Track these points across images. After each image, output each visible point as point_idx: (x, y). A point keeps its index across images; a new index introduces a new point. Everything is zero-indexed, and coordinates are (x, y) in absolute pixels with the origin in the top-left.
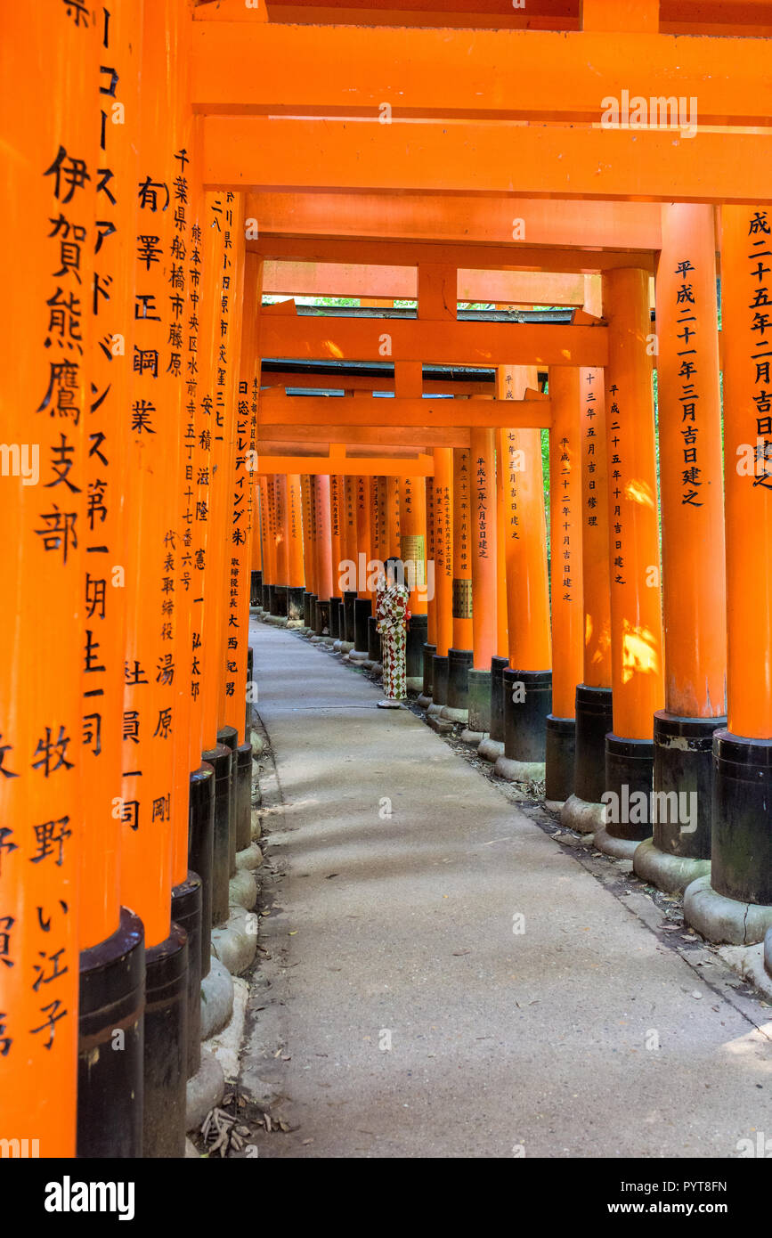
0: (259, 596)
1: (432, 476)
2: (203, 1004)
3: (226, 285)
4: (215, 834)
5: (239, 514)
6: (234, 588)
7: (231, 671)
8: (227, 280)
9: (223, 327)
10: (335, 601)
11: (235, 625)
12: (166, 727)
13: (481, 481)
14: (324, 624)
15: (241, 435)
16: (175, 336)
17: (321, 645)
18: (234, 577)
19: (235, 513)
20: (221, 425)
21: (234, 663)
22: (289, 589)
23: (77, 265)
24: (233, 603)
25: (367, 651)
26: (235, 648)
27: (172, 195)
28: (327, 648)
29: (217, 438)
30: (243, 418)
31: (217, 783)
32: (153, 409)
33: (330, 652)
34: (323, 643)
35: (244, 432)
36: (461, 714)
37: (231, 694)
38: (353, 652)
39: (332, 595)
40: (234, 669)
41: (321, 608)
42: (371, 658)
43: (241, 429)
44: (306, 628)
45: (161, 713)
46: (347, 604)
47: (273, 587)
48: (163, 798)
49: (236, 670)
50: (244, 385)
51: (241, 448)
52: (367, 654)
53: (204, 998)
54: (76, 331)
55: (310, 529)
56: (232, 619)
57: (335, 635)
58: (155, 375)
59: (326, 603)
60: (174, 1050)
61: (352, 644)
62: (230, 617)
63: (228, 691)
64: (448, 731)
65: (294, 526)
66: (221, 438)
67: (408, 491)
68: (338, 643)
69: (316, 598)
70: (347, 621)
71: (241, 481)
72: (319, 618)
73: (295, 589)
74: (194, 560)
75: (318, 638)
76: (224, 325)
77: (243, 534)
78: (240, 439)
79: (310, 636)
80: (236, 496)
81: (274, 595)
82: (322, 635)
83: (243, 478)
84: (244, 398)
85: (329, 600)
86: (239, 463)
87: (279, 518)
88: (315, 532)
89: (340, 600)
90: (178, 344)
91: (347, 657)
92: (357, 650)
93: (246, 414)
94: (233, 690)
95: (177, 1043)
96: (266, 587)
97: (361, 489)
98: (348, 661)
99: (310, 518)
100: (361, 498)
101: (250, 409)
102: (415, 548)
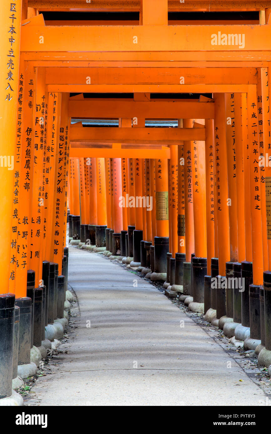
0: (78, 232)
1: (170, 158)
2: (45, 331)
3: (55, 104)
4: (49, 291)
5: (60, 181)
6: (58, 210)
7: (56, 244)
8: (55, 102)
9: (54, 118)
10: (124, 233)
11: (58, 226)
12: (38, 234)
13: (189, 162)
14: (117, 248)
15: (61, 149)
16: (42, 140)
17: (115, 261)
18: (58, 206)
19: (59, 180)
20: (53, 151)
21: (58, 241)
22: (97, 227)
23: (30, 145)
24: (57, 217)
25: (139, 261)
26: (58, 235)
27: (41, 107)
28: (118, 262)
29: (51, 156)
30: (62, 142)
31: (50, 273)
32: (37, 158)
33: (120, 264)
34: (117, 260)
35: (62, 148)
36: (180, 288)
37: (56, 254)
38: (133, 263)
39: (122, 230)
40: (57, 243)
41: (116, 238)
42: (142, 265)
43: (61, 147)
44: (107, 251)
45: (37, 230)
46: (129, 234)
47: (87, 226)
48: (37, 252)
49: (58, 244)
50: (62, 129)
51: (61, 154)
52: (140, 263)
53: (46, 330)
54: (30, 155)
55: (110, 188)
56: (57, 223)
57: (124, 255)
58: (37, 150)
59: (119, 235)
60: (39, 315)
61: (132, 258)
62: (56, 222)
63: (55, 252)
64: (174, 297)
65: (100, 186)
66: (53, 156)
67: (160, 166)
68: (125, 259)
69: (113, 232)
70: (130, 244)
71: (61, 168)
72: (114, 244)
73: (101, 227)
74: (45, 195)
75: (113, 257)
76: (54, 117)
77: (61, 189)
78: (61, 151)
79: (108, 256)
80: (59, 174)
81: (87, 231)
82: (116, 255)
83: (62, 166)
84: (62, 134)
85: (121, 233)
86: (60, 160)
87: (91, 181)
88: (112, 190)
89: (126, 232)
90: (42, 142)
91: (129, 266)
92: (135, 261)
93: (63, 141)
94: (57, 252)
95: (40, 313)
96: (83, 226)
97: (138, 164)
98: (129, 268)
99: (110, 180)
100: (138, 169)
101: (65, 138)
102: (163, 199)
